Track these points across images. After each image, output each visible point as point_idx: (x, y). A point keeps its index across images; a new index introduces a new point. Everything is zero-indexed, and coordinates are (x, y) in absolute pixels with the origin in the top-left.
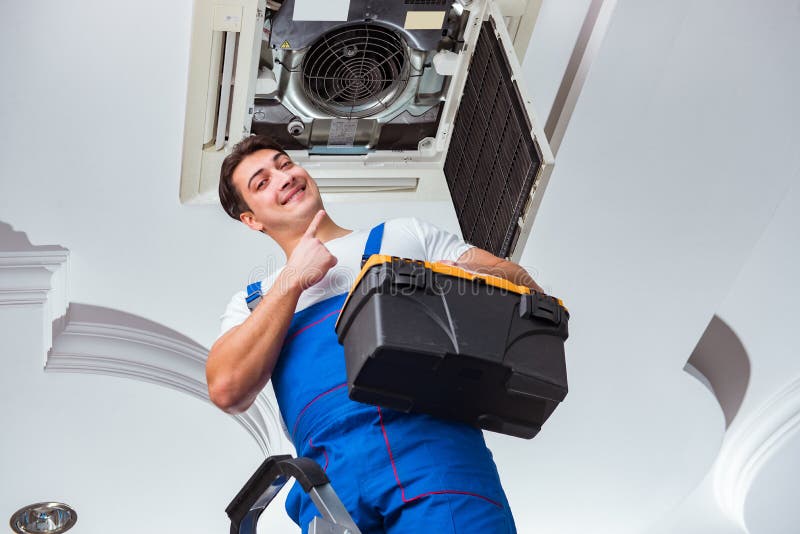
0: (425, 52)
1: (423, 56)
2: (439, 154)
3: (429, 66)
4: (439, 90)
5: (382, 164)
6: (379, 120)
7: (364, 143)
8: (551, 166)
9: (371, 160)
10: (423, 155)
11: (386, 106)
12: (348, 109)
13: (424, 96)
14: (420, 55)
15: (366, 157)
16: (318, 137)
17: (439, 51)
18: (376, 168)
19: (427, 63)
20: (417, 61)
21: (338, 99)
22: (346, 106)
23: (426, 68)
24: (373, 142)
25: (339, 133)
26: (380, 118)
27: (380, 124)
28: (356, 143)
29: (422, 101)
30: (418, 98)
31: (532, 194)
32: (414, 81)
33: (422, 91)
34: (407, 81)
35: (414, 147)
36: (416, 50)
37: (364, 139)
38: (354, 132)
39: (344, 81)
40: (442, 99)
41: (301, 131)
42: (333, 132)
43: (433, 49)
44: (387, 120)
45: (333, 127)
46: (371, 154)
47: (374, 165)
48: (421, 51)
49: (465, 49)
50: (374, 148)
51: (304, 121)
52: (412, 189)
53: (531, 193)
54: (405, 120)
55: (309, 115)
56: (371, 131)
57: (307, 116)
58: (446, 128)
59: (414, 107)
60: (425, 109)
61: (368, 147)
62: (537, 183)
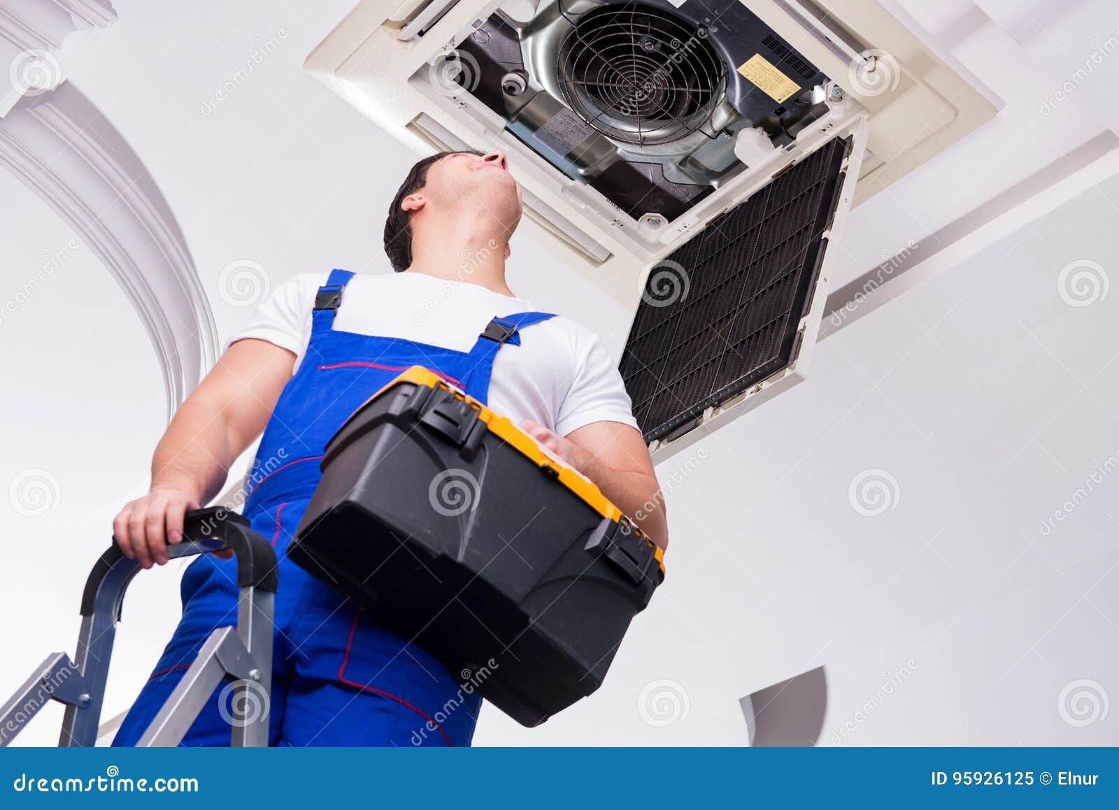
0: (739, 115)
1: (733, 118)
2: (659, 245)
3: (730, 133)
4: (719, 170)
5: (583, 206)
6: (619, 151)
7: (581, 164)
8: (797, 379)
9: (573, 191)
10: (640, 233)
11: (643, 142)
12: (595, 111)
13: (694, 163)
14: (730, 115)
15: (571, 183)
16: (532, 114)
17: (755, 126)
18: (572, 205)
19: (730, 128)
20: (721, 117)
21: (592, 90)
22: (595, 104)
23: (723, 134)
24: (592, 170)
25: (560, 128)
26: (622, 149)
27: (618, 156)
28: (571, 157)
29: (688, 168)
30: (688, 161)
31: (749, 393)
32: (698, 138)
33: (697, 156)
34: (690, 132)
35: (636, 215)
36: (729, 104)
37: (585, 159)
38: (578, 142)
39: (617, 75)
40: (714, 183)
41: (516, 93)
42: (554, 123)
43: (752, 119)
44: (630, 158)
45: (559, 117)
46: (578, 183)
47: (572, 199)
48: (735, 110)
49: (789, 149)
50: (588, 179)
51: (530, 83)
52: (595, 262)
53: (749, 391)
54: (650, 174)
55: (542, 80)
56: (598, 156)
57: (538, 80)
58: (693, 222)
59: (673, 168)
60: (685, 180)
61: (582, 171)
62: (765, 385)
